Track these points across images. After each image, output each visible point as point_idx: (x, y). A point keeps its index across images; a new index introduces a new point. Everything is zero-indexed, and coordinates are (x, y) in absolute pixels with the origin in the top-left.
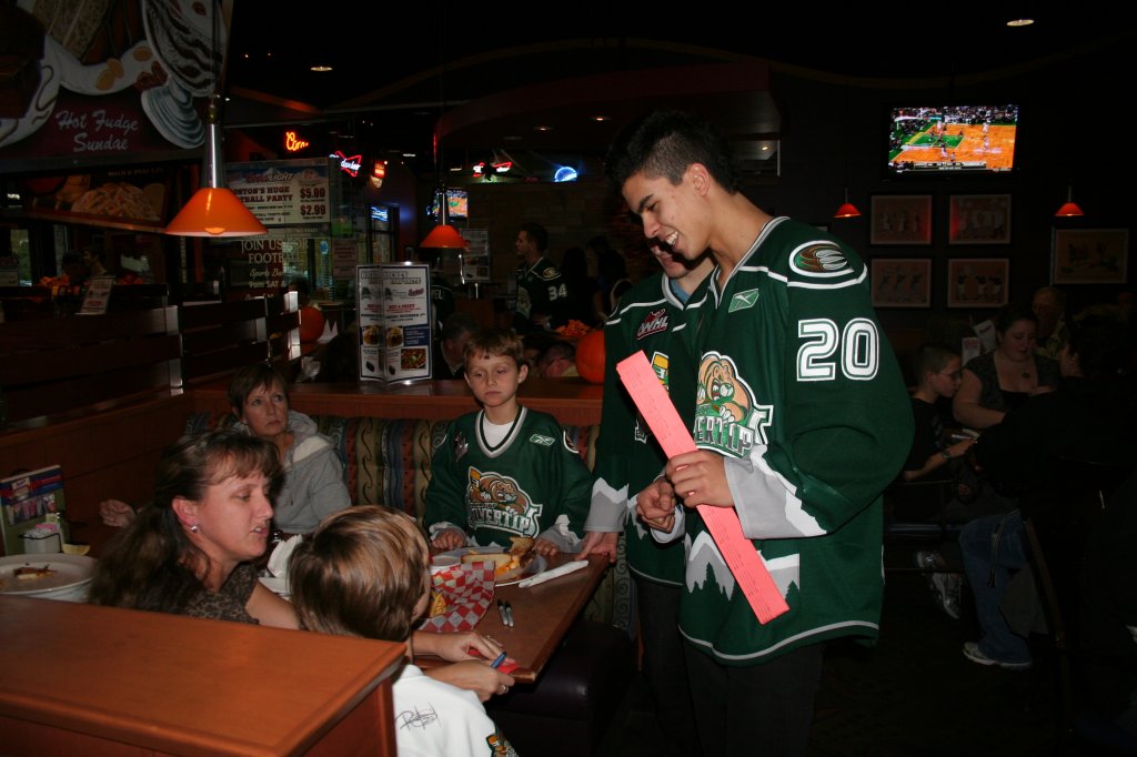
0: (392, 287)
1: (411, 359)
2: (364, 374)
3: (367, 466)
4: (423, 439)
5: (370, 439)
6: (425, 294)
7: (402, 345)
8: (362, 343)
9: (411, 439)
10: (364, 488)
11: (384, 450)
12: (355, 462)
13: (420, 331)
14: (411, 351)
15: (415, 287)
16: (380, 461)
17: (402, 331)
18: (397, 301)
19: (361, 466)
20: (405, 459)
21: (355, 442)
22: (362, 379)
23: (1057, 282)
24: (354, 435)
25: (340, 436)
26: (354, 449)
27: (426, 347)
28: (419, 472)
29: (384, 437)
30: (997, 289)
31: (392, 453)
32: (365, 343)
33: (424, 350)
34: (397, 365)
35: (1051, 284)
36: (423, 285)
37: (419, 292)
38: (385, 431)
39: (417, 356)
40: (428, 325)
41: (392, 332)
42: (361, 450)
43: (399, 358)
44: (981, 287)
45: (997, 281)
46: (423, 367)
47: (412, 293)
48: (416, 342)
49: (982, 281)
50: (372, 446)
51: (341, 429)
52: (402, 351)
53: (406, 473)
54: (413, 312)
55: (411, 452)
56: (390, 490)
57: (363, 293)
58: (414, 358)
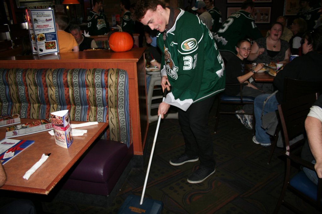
0: (37, 18)
1: (50, 46)
2: (34, 52)
3: (31, 87)
4: (49, 76)
5: (31, 77)
6: (53, 21)
7: (45, 40)
8: (32, 40)
9: (45, 76)
10: (31, 95)
11: (36, 81)
12: (27, 86)
13: (52, 35)
14: (49, 42)
15: (48, 18)
16: (36, 85)
17: (44, 35)
18: (40, 24)
19: (29, 87)
20: (43, 84)
21: (25, 78)
22: (34, 54)
23: (286, 15)
24: (25, 76)
25: (20, 76)
26: (25, 81)
27: (55, 41)
28: (49, 89)
29: (36, 76)
30: (267, 17)
31: (39, 82)
32: (33, 40)
33: (55, 42)
34: (43, 48)
35: (284, 15)
36: (52, 17)
37: (50, 20)
38: (36, 74)
39: (52, 44)
40: (55, 32)
41: (40, 35)
42: (28, 81)
43: (44, 45)
44: (262, 16)
45: (267, 15)
46: (55, 48)
47: (47, 20)
48: (51, 39)
49: (262, 14)
50: (32, 80)
51: (21, 74)
52: (45, 43)
53: (45, 89)
54: (48, 28)
55: (45, 81)
56: (40, 95)
57: (34, 21)
58: (51, 45)
